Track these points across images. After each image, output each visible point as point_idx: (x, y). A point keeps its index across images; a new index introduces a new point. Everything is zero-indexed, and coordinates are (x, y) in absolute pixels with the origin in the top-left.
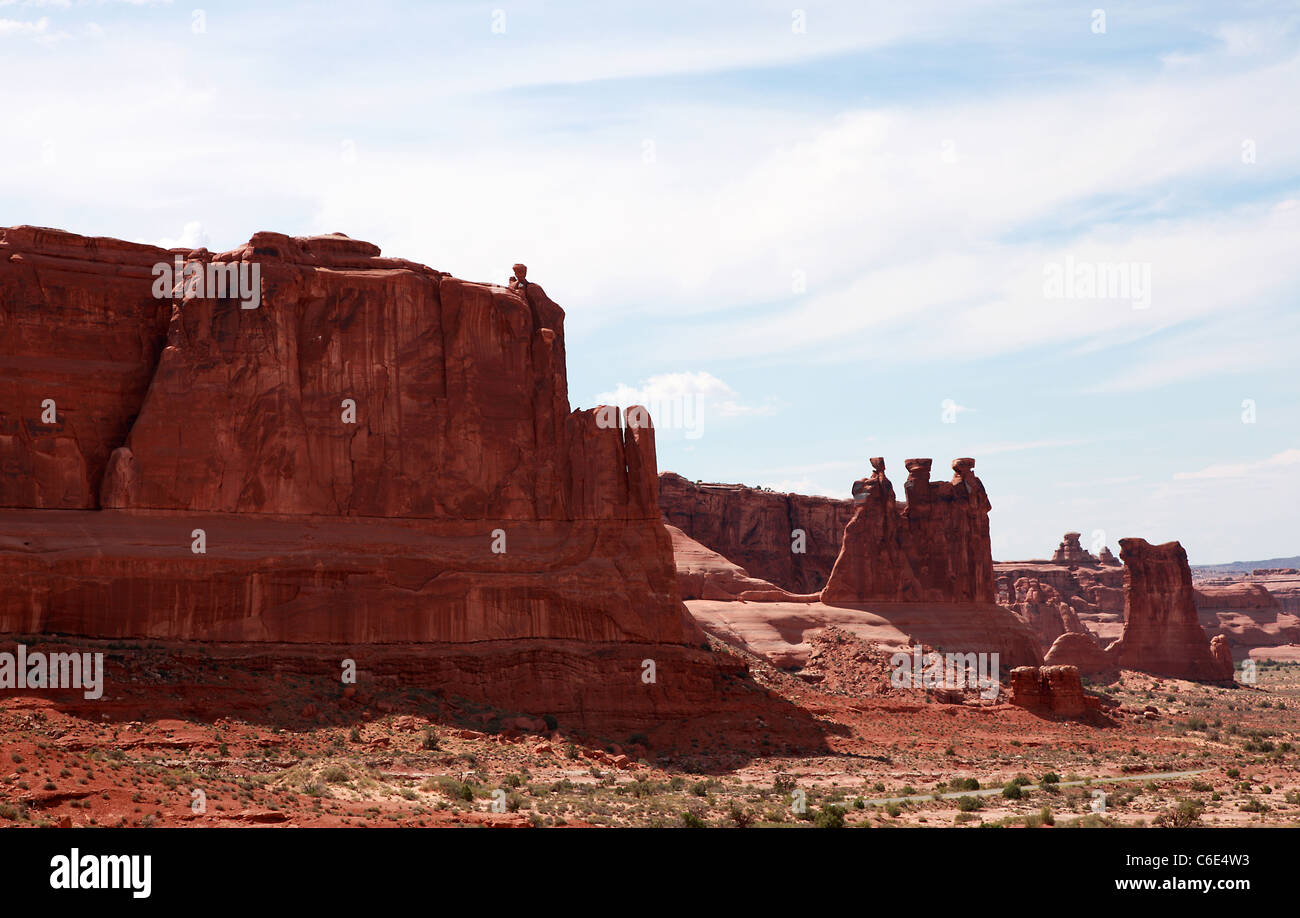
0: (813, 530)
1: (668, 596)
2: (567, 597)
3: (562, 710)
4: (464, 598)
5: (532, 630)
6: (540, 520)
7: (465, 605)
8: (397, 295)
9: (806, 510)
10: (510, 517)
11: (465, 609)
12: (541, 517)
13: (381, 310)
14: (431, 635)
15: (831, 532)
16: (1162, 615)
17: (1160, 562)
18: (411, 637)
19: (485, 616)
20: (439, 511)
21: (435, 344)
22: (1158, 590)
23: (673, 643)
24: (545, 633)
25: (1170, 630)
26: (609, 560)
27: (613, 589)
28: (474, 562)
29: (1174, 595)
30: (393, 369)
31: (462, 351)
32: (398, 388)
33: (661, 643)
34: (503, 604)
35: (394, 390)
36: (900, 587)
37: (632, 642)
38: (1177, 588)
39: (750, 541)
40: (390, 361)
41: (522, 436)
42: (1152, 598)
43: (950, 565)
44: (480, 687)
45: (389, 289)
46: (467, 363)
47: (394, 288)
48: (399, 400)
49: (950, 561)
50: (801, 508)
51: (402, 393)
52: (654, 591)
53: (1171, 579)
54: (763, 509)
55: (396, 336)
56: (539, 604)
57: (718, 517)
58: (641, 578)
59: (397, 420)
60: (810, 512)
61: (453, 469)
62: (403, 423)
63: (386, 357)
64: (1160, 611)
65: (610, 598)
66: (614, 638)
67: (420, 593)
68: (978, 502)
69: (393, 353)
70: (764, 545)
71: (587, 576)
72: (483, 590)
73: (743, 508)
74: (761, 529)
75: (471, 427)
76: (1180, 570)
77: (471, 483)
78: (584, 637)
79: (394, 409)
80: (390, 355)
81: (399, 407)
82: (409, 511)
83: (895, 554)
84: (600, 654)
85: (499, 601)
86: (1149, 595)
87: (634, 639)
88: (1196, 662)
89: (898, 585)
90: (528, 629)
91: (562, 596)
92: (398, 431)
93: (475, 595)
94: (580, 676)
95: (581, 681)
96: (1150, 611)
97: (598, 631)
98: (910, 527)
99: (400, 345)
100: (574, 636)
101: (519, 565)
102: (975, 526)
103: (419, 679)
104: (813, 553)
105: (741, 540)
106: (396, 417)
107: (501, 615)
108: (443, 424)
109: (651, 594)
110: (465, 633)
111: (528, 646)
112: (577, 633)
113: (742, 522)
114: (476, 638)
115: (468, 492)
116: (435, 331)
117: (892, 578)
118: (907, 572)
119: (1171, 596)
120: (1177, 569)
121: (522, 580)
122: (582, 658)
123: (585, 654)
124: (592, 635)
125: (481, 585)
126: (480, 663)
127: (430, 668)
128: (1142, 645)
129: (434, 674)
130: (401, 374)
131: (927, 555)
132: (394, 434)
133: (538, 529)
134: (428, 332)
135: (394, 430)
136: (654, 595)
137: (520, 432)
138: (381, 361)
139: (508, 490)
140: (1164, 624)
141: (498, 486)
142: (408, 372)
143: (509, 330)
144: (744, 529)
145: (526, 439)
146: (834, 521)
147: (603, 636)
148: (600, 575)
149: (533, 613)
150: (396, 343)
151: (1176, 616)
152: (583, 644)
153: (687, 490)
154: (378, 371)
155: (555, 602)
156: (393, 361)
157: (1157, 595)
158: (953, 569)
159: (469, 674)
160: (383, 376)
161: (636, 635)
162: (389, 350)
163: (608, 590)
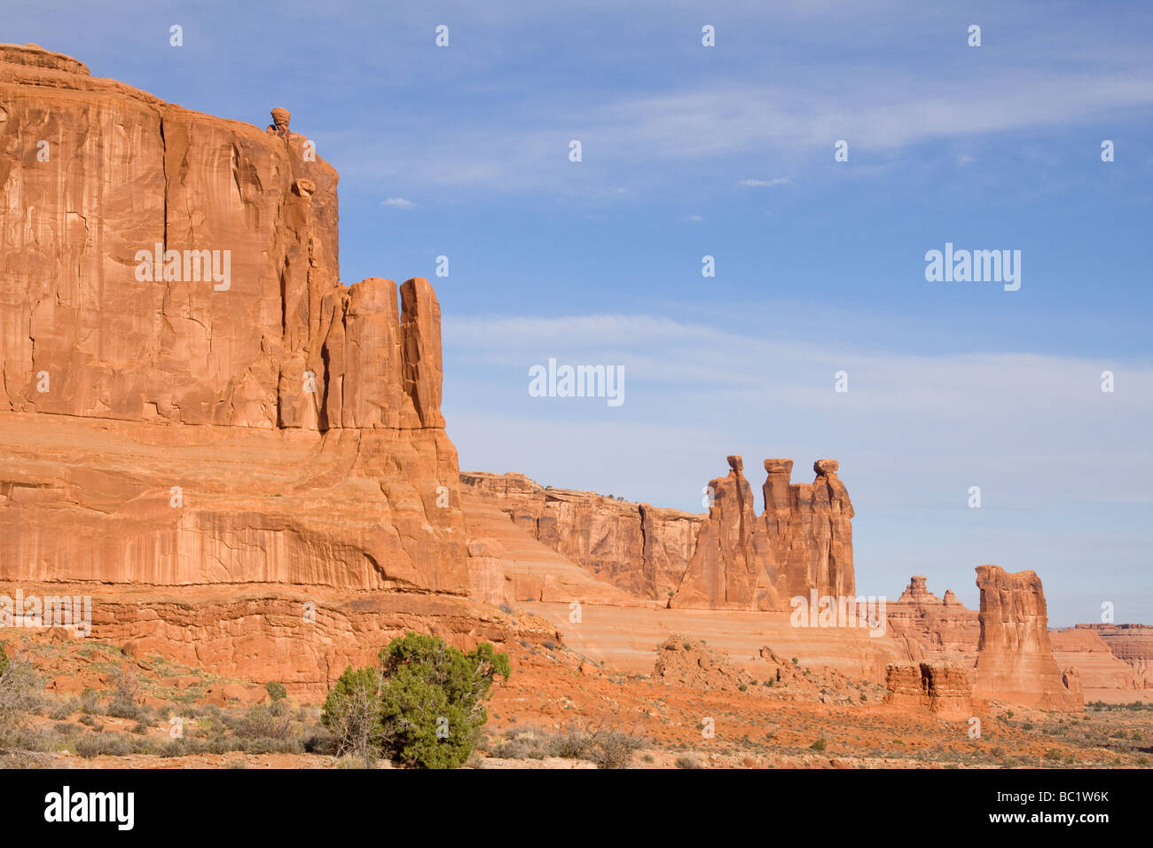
0: (667, 545)
1: (449, 530)
2: (314, 529)
3: (302, 679)
4: (174, 526)
5: (266, 570)
6: (286, 428)
7: (175, 535)
8: (103, 125)
9: (661, 523)
10: (245, 424)
11: (175, 540)
12: (286, 424)
13: (81, 141)
14: (127, 574)
15: (685, 547)
16: (1017, 643)
17: (1015, 590)
18: (98, 575)
19: (203, 550)
20: (149, 410)
21: (154, 193)
22: (1014, 619)
23: (455, 594)
24: (283, 575)
25: (1024, 661)
26: (374, 483)
27: (376, 520)
28: (191, 479)
29: (1029, 624)
30: (94, 221)
31: (189, 202)
32: (100, 247)
33: (439, 592)
34: (228, 536)
35: (94, 250)
36: (755, 595)
37: (399, 590)
38: (1032, 618)
39: (600, 551)
40: (90, 211)
41: (269, 317)
42: (1006, 626)
43: (809, 573)
44: (192, 646)
45: (92, 113)
46: (197, 219)
47: (99, 114)
48: (100, 263)
49: (809, 569)
50: (655, 520)
51: (105, 254)
52: (431, 524)
53: (1026, 608)
54: (616, 519)
55: (100, 178)
56: (276, 538)
57: (567, 525)
58: (416, 507)
59: (97, 289)
60: (664, 525)
61: (172, 357)
62: (105, 293)
63: (85, 204)
64: (1014, 639)
65: (371, 531)
66: (375, 586)
67: (113, 516)
68: (841, 507)
69: (95, 200)
70: (615, 556)
71: (343, 502)
72: (201, 515)
73: (593, 516)
74: (612, 540)
75: (197, 303)
76: (1035, 599)
77: (194, 376)
78: (335, 584)
79: (94, 274)
80: (90, 202)
81: (101, 272)
82: (107, 409)
83: (751, 560)
84: (356, 605)
85: (221, 530)
86: (1004, 624)
87: (402, 586)
88: (1049, 692)
89: (752, 593)
90: (260, 569)
91: (307, 527)
92: (97, 304)
93: (189, 522)
94: (329, 634)
95: (328, 641)
96: (1005, 640)
97: (354, 574)
98: (768, 532)
99: (106, 191)
100: (323, 582)
101: (252, 485)
102: (837, 532)
103: (106, 631)
104: (666, 568)
105: (591, 550)
106: (96, 285)
107: (225, 550)
108: (161, 297)
109: (427, 527)
110: (174, 573)
111: (261, 592)
112: (326, 577)
113: (593, 531)
114: (190, 581)
115: (192, 388)
116: (156, 177)
117: (747, 585)
118: (764, 578)
119: (1025, 627)
120: (1032, 598)
121: (255, 505)
122: (332, 610)
123: (335, 606)
124: (347, 580)
125: (198, 509)
126: (192, 612)
127: (122, 616)
128: (996, 674)
129: (127, 625)
130: (105, 228)
131: (786, 563)
132: (91, 307)
133: (282, 440)
134: (144, 177)
135: (93, 303)
136: (430, 528)
137: (264, 313)
138: (77, 210)
139: (243, 388)
140: (1018, 654)
141: (231, 383)
142: (115, 228)
143: (256, 181)
144: (595, 538)
145: (271, 322)
146: (689, 536)
147: (361, 582)
148: (359, 501)
149: (267, 549)
150: (100, 189)
151: (1030, 646)
152: (333, 592)
153: (535, 493)
154: (73, 223)
155: (299, 535)
156: (95, 210)
157: (1011, 624)
158: (812, 577)
159: (175, 627)
160: (80, 229)
161: (404, 582)
162: (91, 196)
163: (369, 520)
